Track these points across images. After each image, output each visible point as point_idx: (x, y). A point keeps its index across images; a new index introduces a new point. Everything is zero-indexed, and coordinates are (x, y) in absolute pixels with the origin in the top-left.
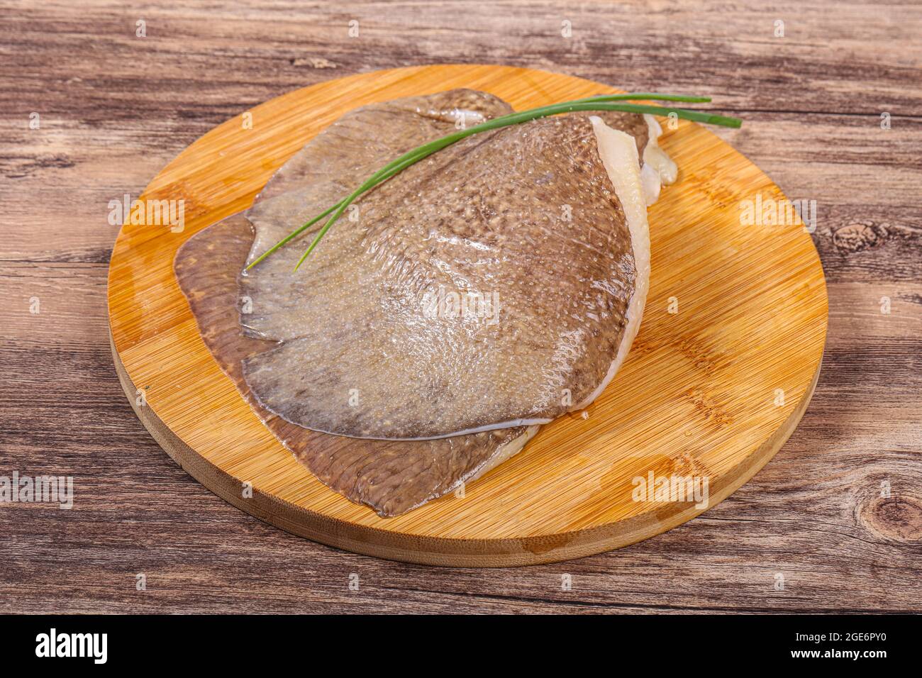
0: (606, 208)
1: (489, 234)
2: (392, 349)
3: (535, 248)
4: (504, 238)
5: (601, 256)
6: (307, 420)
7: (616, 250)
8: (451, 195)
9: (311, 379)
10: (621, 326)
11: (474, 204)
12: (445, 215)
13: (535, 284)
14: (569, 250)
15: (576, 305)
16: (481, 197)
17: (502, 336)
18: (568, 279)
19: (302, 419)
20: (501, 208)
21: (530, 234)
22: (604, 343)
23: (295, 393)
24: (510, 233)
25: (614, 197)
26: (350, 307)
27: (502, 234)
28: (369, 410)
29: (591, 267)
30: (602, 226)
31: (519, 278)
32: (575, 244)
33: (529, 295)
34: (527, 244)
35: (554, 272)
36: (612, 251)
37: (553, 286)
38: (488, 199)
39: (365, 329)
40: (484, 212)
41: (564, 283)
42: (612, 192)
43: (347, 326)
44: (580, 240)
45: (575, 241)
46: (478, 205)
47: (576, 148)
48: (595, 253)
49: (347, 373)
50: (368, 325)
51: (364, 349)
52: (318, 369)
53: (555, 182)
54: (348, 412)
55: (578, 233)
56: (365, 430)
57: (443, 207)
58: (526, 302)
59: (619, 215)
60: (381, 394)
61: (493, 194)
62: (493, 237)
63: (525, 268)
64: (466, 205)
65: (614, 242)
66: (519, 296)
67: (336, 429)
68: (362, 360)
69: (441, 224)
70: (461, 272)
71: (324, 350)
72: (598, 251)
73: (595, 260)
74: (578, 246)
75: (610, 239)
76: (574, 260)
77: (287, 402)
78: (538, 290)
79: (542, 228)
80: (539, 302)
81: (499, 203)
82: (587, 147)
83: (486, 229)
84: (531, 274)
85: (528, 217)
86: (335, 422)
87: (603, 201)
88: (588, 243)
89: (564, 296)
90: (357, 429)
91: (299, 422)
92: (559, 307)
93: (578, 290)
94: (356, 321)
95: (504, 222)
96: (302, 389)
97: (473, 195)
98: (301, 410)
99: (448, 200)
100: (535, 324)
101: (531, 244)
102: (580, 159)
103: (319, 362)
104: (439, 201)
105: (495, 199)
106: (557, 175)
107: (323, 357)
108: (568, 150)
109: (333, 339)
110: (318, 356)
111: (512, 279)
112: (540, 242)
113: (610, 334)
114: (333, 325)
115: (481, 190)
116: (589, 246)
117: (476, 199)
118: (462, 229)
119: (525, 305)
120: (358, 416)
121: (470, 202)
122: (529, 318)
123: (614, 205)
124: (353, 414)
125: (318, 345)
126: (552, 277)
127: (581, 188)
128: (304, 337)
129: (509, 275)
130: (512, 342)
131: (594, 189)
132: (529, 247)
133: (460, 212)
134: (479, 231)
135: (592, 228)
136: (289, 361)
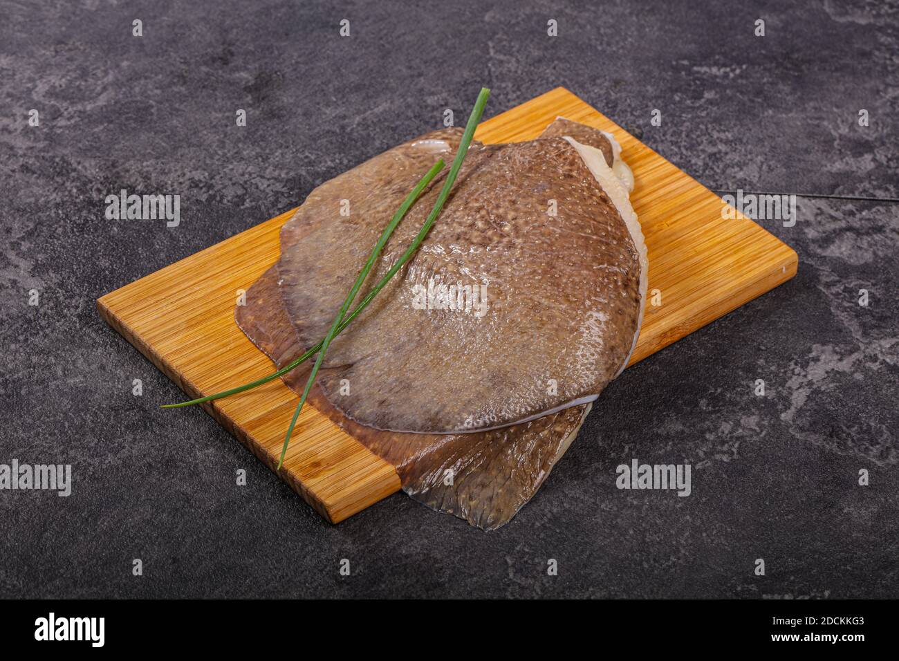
0: (598, 203)
1: (505, 240)
2: (447, 351)
3: (551, 245)
4: (520, 240)
5: (607, 244)
6: (395, 424)
7: (617, 237)
8: (458, 214)
9: (387, 390)
10: (637, 301)
11: (482, 217)
12: (459, 231)
13: (560, 276)
14: (580, 243)
15: (598, 290)
16: (487, 210)
17: (543, 325)
18: (587, 268)
19: (389, 424)
20: (510, 217)
21: (543, 235)
22: (628, 319)
23: (377, 404)
24: (524, 235)
25: (603, 194)
26: (398, 323)
27: (517, 237)
28: (444, 406)
29: (603, 255)
30: (600, 219)
31: (545, 272)
32: (583, 237)
33: (558, 285)
34: (543, 243)
35: (574, 264)
36: (614, 238)
37: (576, 276)
38: (495, 211)
39: (418, 338)
40: (495, 222)
41: (585, 272)
42: (601, 190)
43: (402, 339)
44: (585, 233)
45: (583, 234)
46: (487, 217)
47: (561, 160)
48: (602, 242)
49: (415, 379)
50: (420, 334)
51: (423, 355)
52: (390, 380)
53: (551, 189)
54: (428, 411)
55: (582, 228)
56: (447, 424)
57: (455, 225)
58: (557, 293)
59: (611, 208)
60: (451, 390)
61: (498, 207)
62: (510, 241)
63: (547, 263)
64: (476, 220)
65: (614, 230)
66: (549, 288)
67: (422, 428)
68: (425, 365)
69: (458, 239)
70: (491, 275)
71: (390, 364)
72: (604, 240)
73: (604, 248)
74: (586, 238)
75: (609, 229)
76: (587, 251)
77: (372, 412)
78: (564, 281)
79: (551, 228)
80: (569, 291)
81: (506, 213)
82: (571, 158)
83: (502, 236)
84: (553, 267)
85: (536, 221)
86: (420, 422)
87: (594, 198)
88: (594, 235)
89: (587, 283)
90: (440, 425)
91: (388, 428)
92: (586, 294)
93: (598, 276)
94: (409, 334)
95: (516, 228)
96: (382, 399)
97: (478, 210)
98: (387, 417)
99: (457, 218)
100: (570, 311)
101: (546, 243)
102: (567, 167)
103: (389, 373)
104: (449, 220)
105: (501, 211)
106: (550, 183)
107: (390, 370)
108: (554, 163)
109: (394, 352)
110: (386, 369)
111: (539, 274)
112: (553, 240)
113: (630, 310)
114: (390, 340)
115: (485, 204)
116: (595, 237)
117: (483, 212)
118: (479, 239)
119: (557, 295)
120: (437, 414)
121: (478, 216)
122: (564, 307)
123: (605, 200)
124: (432, 412)
125: (383, 360)
126: (573, 268)
127: (574, 190)
128: (368, 356)
129: (535, 271)
130: (553, 329)
131: (585, 189)
132: (545, 245)
133: (472, 225)
134: (496, 239)
135: (592, 222)
136: (362, 378)
